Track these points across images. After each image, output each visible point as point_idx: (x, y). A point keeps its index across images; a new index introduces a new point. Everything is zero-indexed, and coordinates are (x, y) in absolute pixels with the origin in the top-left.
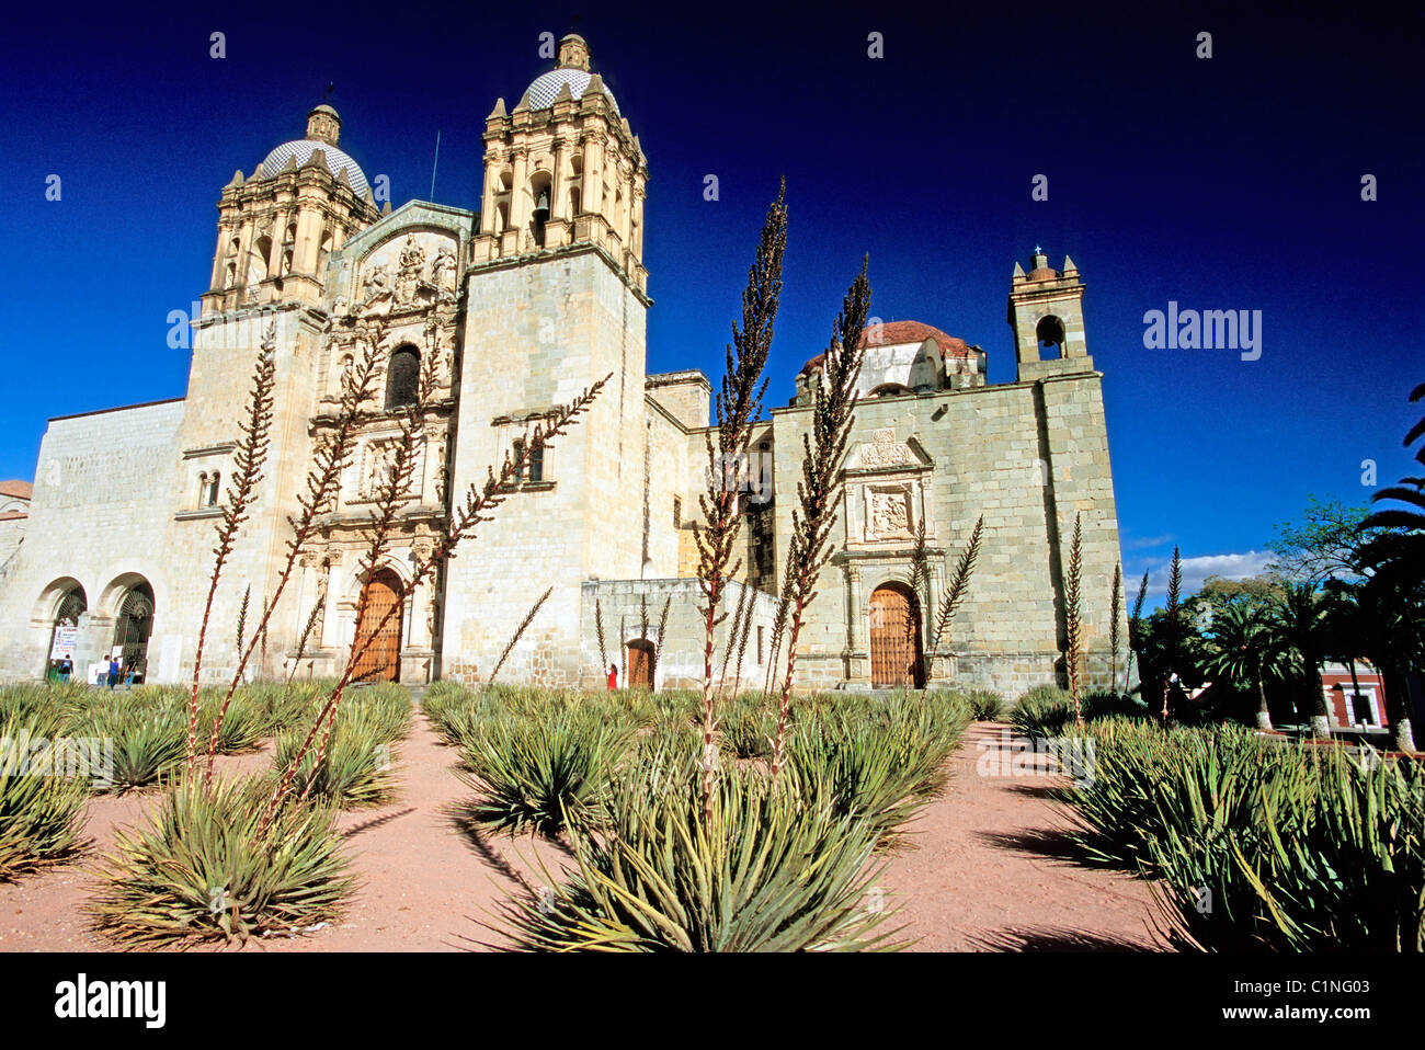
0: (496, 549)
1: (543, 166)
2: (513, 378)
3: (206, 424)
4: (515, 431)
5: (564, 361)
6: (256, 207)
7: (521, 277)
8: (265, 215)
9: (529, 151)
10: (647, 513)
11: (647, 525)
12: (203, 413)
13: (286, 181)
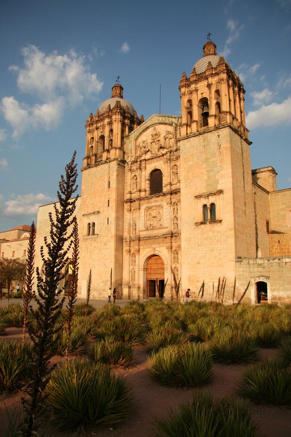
0: (200, 247)
1: (204, 96)
2: (201, 180)
3: (89, 205)
4: (204, 201)
5: (221, 172)
6: (99, 125)
7: (200, 140)
8: (101, 127)
9: (198, 90)
10: (256, 228)
11: (257, 234)
12: (87, 201)
13: (108, 114)
